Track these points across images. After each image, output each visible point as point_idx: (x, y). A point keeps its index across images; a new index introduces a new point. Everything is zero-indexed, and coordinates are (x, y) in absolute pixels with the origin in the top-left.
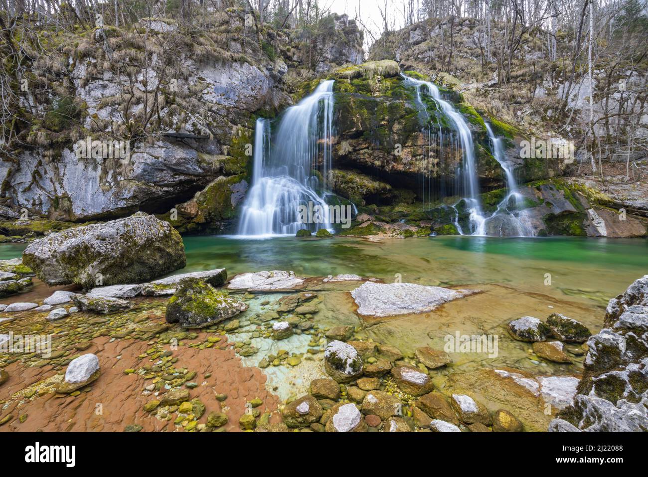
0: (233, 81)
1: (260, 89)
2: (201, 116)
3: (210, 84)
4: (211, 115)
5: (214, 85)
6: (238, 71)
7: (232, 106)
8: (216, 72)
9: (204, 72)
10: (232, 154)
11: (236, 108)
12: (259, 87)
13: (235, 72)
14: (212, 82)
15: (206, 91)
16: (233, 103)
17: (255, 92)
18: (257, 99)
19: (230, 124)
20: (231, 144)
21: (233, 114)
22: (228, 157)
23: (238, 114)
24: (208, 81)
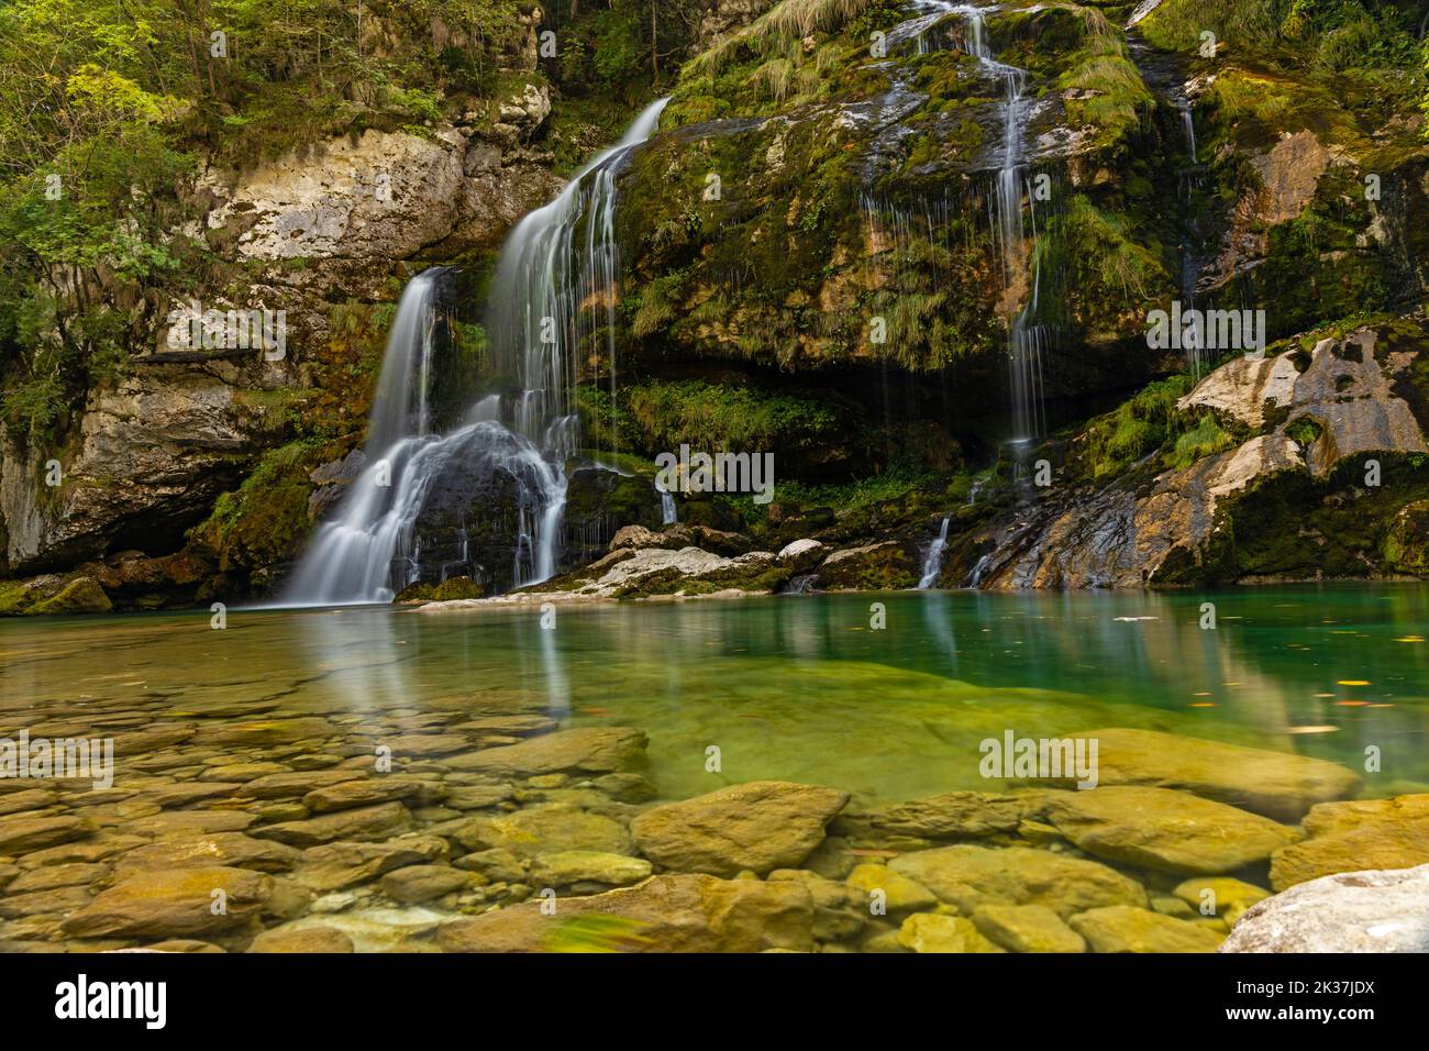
0: (337, 188)
1: (421, 188)
2: (231, 299)
3: (266, 213)
4: (260, 292)
5: (276, 213)
6: (347, 160)
7: (324, 255)
8: (284, 178)
9: (252, 188)
10: (324, 382)
11: (341, 257)
12: (418, 183)
13: (340, 163)
14: (271, 208)
15: (248, 236)
16: (329, 248)
17: (406, 201)
18: (415, 219)
19: (323, 305)
20: (326, 357)
21: (331, 276)
22: (314, 393)
23: (348, 272)
24: (260, 207)
